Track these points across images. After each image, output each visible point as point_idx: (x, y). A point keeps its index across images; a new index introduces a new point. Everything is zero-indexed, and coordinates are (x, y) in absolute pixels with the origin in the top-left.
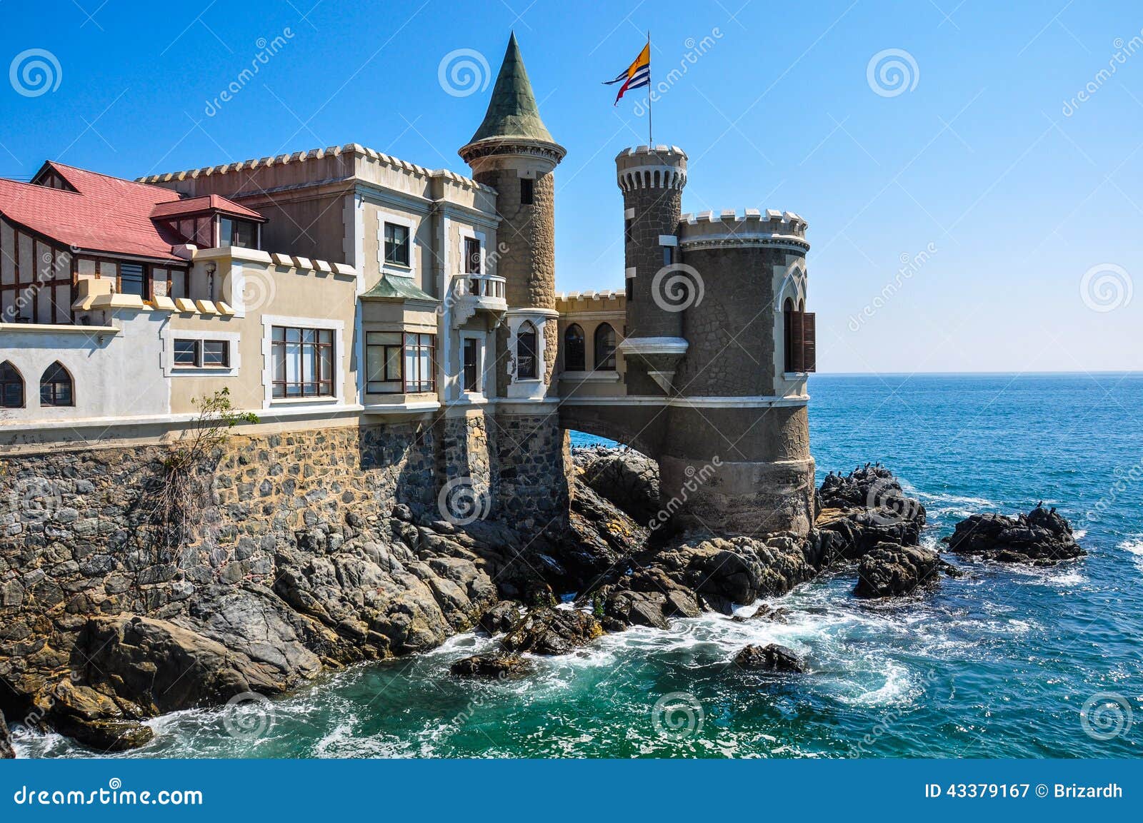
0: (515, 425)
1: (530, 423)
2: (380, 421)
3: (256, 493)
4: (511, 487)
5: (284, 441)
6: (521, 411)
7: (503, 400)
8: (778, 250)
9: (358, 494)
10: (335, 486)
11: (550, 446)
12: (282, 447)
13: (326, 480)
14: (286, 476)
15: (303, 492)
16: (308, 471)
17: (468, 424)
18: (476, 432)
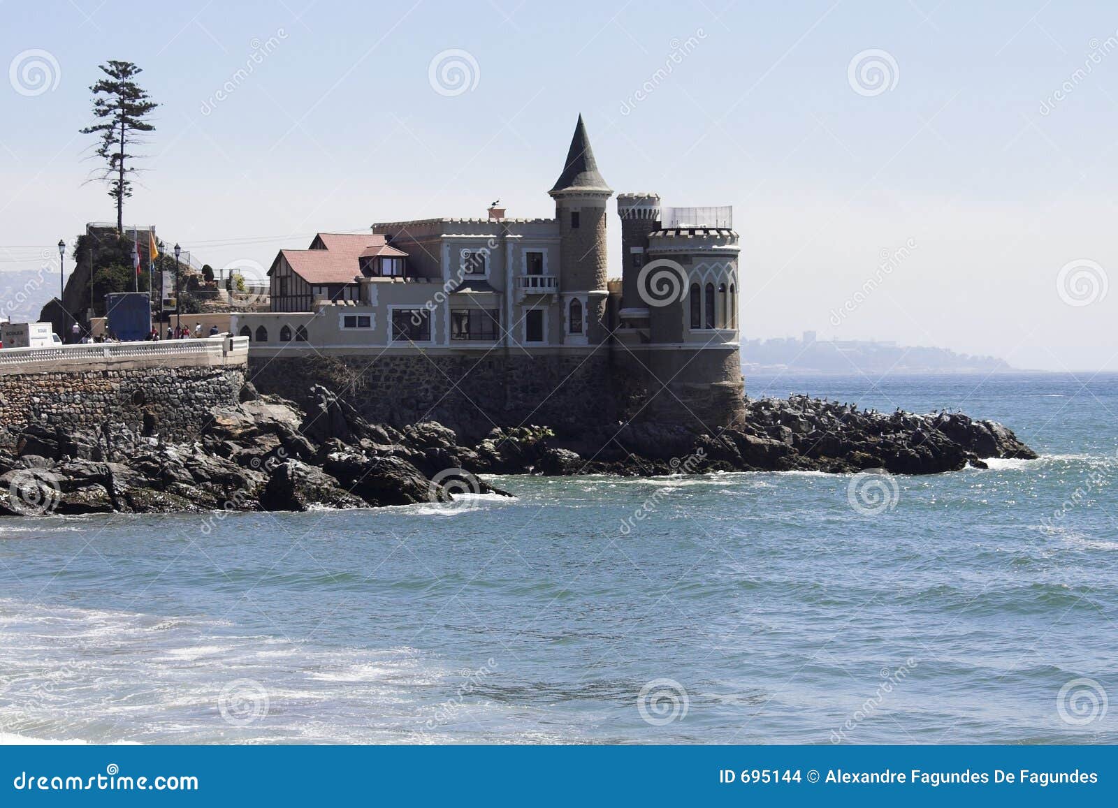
0: (567, 361)
1: (575, 359)
2: (462, 354)
3: (382, 379)
5: (398, 359)
6: (573, 352)
7: (562, 346)
8: (685, 255)
10: (428, 382)
11: (589, 374)
12: (397, 362)
13: (421, 378)
14: (398, 374)
15: (408, 383)
16: (412, 374)
17: (530, 359)
18: (538, 364)
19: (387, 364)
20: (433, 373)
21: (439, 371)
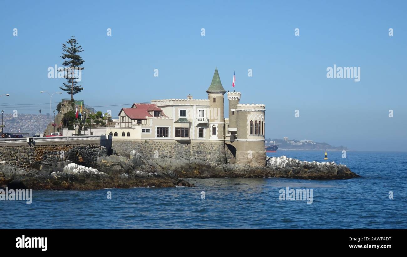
0: (211, 144)
1: (214, 144)
3: (153, 149)
4: (210, 155)
6: (213, 141)
7: (210, 139)
8: (249, 112)
9: (172, 152)
11: (218, 148)
12: (158, 143)
13: (166, 149)
14: (159, 147)
15: (161, 150)
16: (163, 147)
17: (200, 143)
18: (202, 145)
19: (155, 144)
20: (169, 147)
21: (171, 147)
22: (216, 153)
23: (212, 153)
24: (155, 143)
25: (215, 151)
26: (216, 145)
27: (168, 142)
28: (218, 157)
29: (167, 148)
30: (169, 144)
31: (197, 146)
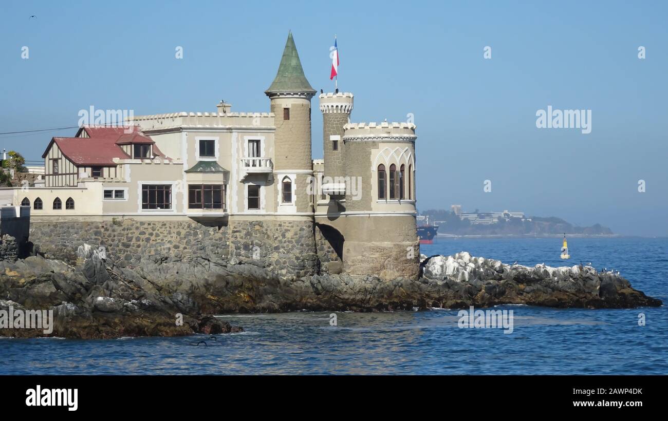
0: (280, 225)
1: (287, 224)
3: (134, 240)
4: (276, 254)
5: (147, 224)
6: (285, 219)
7: (276, 214)
8: (373, 142)
9: (182, 247)
10: (169, 242)
11: (297, 236)
12: (146, 226)
13: (165, 239)
14: (147, 236)
15: (154, 243)
16: (157, 235)
17: (251, 223)
18: (257, 227)
19: (137, 228)
20: (175, 235)
21: (179, 233)
22: (293, 246)
23: (283, 247)
24: (138, 225)
25: (289, 242)
26: (292, 227)
27: (171, 223)
28: (297, 258)
29: (169, 236)
30: (172, 226)
31: (244, 232)
